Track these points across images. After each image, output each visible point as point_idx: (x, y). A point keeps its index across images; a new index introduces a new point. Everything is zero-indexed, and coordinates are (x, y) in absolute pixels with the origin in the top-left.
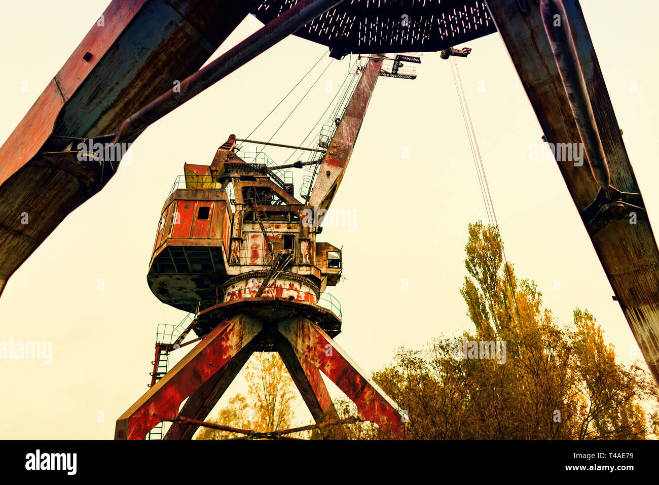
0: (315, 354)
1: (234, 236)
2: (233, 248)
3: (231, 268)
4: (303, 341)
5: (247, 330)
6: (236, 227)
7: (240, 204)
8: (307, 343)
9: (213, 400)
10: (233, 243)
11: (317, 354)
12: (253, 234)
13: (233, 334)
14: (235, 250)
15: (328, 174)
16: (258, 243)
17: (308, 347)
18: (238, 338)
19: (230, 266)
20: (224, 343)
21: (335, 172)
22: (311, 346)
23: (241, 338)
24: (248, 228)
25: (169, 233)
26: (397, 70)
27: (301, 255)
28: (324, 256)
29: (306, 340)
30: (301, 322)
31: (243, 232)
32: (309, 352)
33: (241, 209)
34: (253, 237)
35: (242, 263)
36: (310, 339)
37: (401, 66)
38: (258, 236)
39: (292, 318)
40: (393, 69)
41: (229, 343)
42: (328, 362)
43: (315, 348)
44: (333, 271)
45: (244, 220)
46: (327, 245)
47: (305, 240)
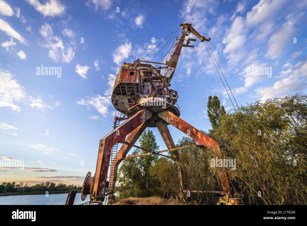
0: (174, 123)
1: (141, 85)
2: (141, 89)
3: (141, 95)
4: (169, 118)
5: (148, 114)
6: (142, 83)
7: (143, 76)
8: (170, 119)
9: (134, 141)
10: (141, 87)
11: (175, 122)
12: (147, 85)
13: (143, 114)
14: (142, 89)
15: (171, 69)
16: (149, 88)
17: (171, 120)
18: (145, 116)
19: (140, 94)
20: (140, 117)
21: (173, 69)
22: (172, 120)
23: (146, 117)
24: (146, 84)
25: (120, 79)
26: (188, 44)
27: (165, 91)
28: (171, 94)
29: (170, 118)
30: (167, 112)
31: (144, 85)
32: (171, 122)
33: (143, 77)
34: (147, 86)
35: (144, 93)
36: (171, 117)
37: (189, 43)
38: (149, 86)
39: (163, 111)
40: (187, 44)
41: (142, 117)
42: (180, 125)
43: (174, 120)
44: (175, 98)
45: (144, 81)
46: (172, 90)
47: (166, 87)
